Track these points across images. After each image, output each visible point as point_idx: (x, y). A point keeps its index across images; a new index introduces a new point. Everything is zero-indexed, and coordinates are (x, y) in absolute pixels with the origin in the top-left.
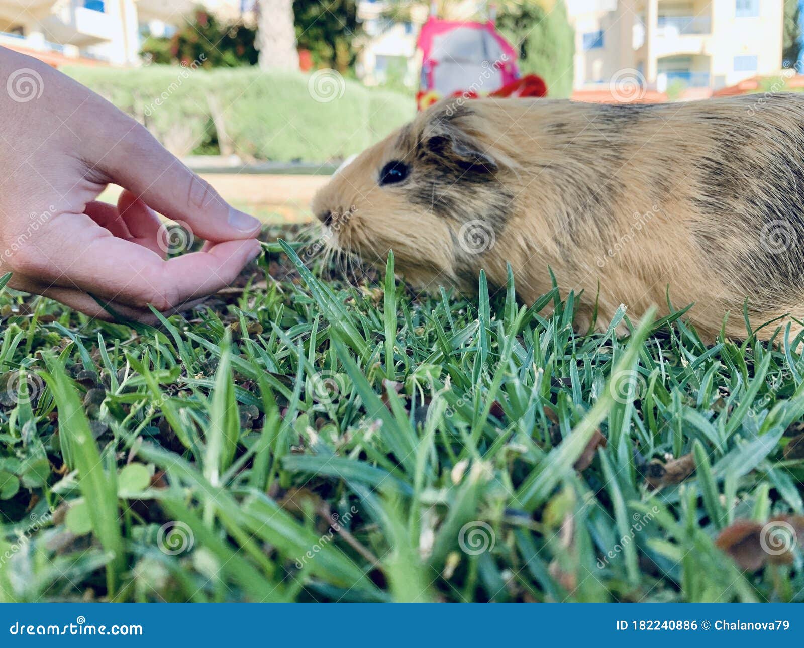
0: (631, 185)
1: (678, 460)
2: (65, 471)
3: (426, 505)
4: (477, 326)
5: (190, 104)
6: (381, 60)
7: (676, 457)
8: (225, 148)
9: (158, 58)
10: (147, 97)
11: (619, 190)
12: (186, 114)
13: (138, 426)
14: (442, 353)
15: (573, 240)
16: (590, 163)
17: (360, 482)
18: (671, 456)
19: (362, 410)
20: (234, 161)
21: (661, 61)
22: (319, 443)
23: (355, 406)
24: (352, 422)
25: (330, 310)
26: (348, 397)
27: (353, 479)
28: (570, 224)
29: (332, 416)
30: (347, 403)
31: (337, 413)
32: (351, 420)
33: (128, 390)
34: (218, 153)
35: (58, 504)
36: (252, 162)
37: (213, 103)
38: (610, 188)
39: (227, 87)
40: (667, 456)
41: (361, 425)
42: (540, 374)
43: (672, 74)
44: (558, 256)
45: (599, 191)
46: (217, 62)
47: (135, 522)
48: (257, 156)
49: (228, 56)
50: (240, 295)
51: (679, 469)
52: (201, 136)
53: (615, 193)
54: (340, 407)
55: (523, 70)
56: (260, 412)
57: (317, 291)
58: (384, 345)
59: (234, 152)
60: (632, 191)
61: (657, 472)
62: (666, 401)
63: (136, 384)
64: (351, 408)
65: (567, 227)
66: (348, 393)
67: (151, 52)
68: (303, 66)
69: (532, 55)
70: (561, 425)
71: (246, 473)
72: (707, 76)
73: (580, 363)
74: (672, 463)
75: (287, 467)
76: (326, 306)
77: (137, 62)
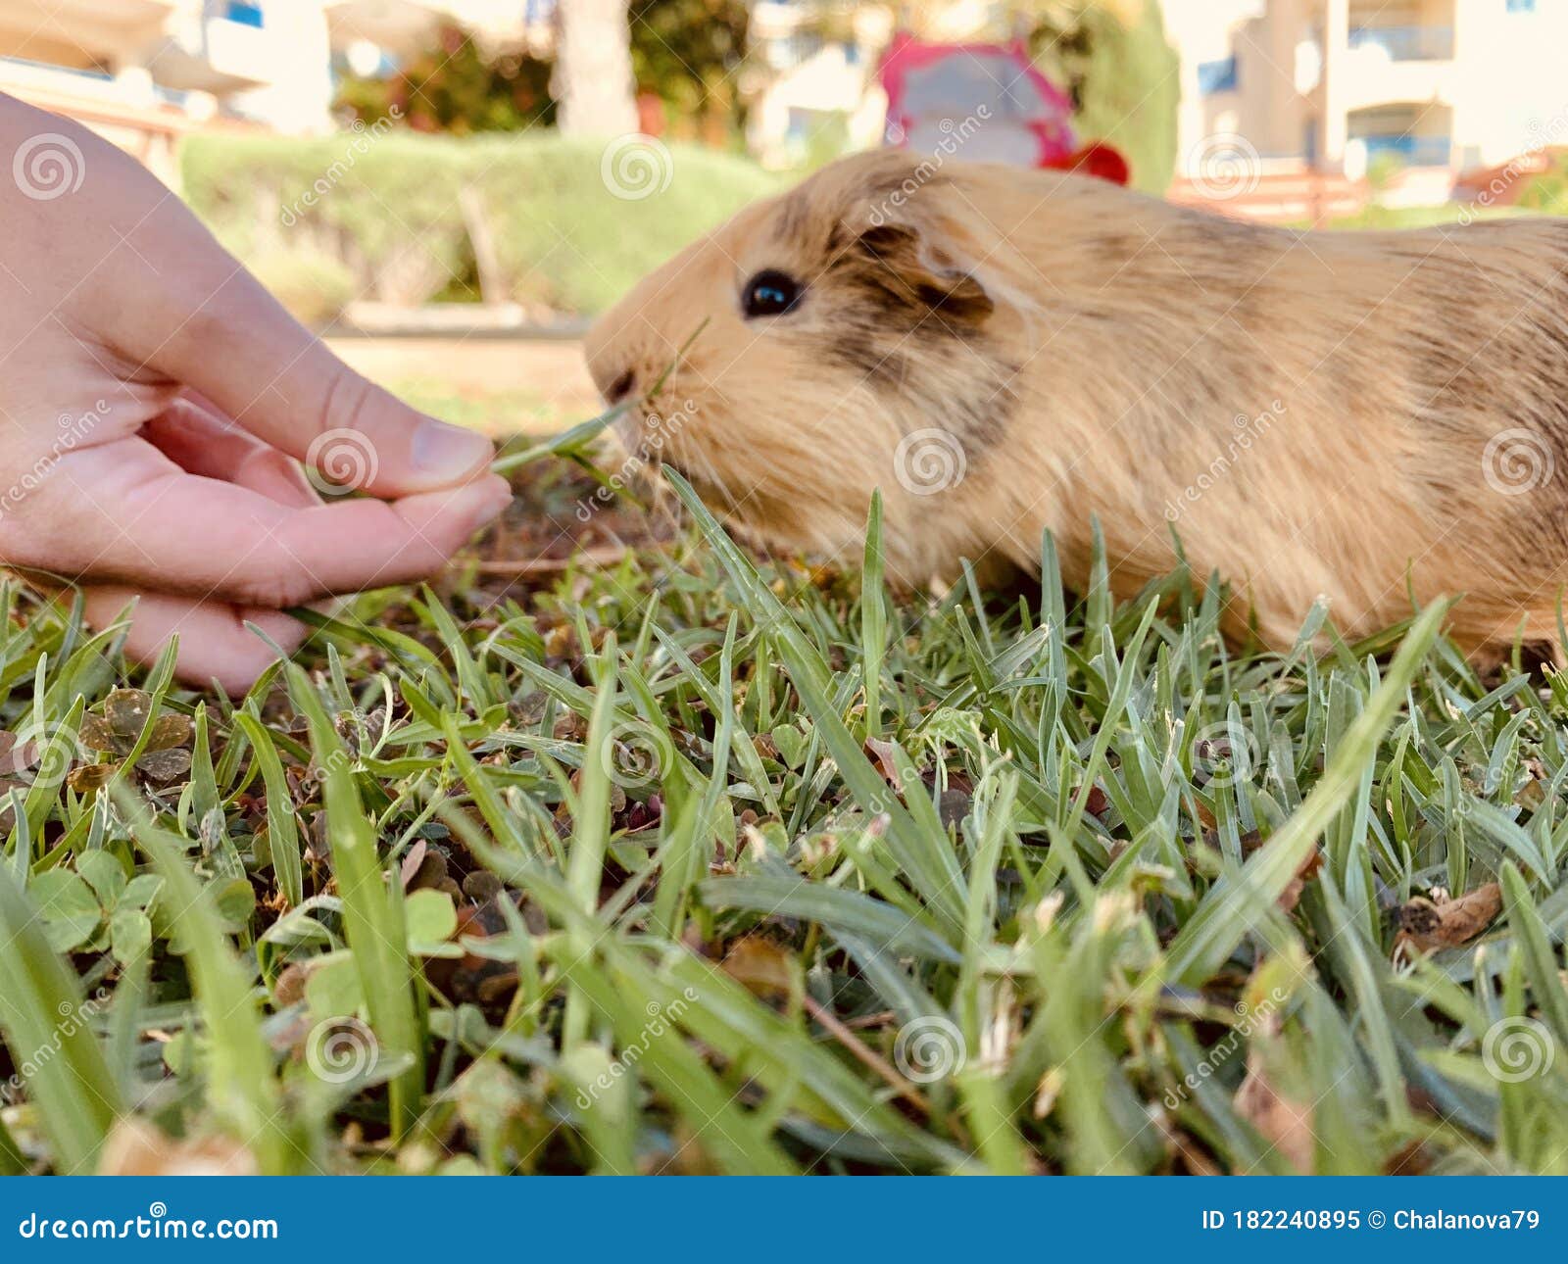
0: (1283, 368)
1: (1459, 901)
2: (282, 904)
3: (990, 976)
4: (1046, 635)
5: (425, 206)
6: (799, 119)
7: (1454, 896)
8: (493, 289)
9: (366, 114)
10: (342, 192)
11: (1259, 376)
12: (419, 224)
13: (410, 823)
14: (975, 689)
15: (1169, 470)
16: (1189, 316)
17: (854, 932)
18: (1445, 893)
19: (831, 796)
20: (509, 315)
21: (1353, 116)
22: (769, 855)
23: (814, 789)
24: (809, 821)
25: (759, 604)
26: (800, 771)
27: (838, 927)
28: (1162, 440)
29: (771, 806)
30: (799, 783)
31: (780, 801)
32: (807, 815)
33: (389, 752)
34: (479, 299)
35: (280, 969)
36: (546, 317)
37: (471, 203)
38: (1239, 371)
39: (498, 171)
40: (1435, 892)
41: (830, 824)
42: (1178, 729)
43: (1375, 140)
44: (1138, 504)
45: (1216, 376)
46: (481, 124)
47: (434, 1003)
48: (555, 305)
49: (501, 111)
50: (560, 575)
51: (1460, 918)
52: (448, 268)
53: (1250, 381)
54: (785, 790)
55: (1081, 134)
56: (627, 798)
57: (734, 565)
58: (863, 670)
59: (513, 298)
60: (1286, 381)
61: (1422, 922)
62: (1425, 785)
63: (404, 742)
64: (806, 793)
65: (1157, 446)
66: (800, 764)
67: (353, 105)
68: (645, 128)
69: (1094, 105)
70: (1220, 830)
71: (642, 909)
72: (1445, 145)
73: (1246, 711)
74: (1448, 908)
75: (709, 900)
76: (751, 594)
77: (325, 127)
